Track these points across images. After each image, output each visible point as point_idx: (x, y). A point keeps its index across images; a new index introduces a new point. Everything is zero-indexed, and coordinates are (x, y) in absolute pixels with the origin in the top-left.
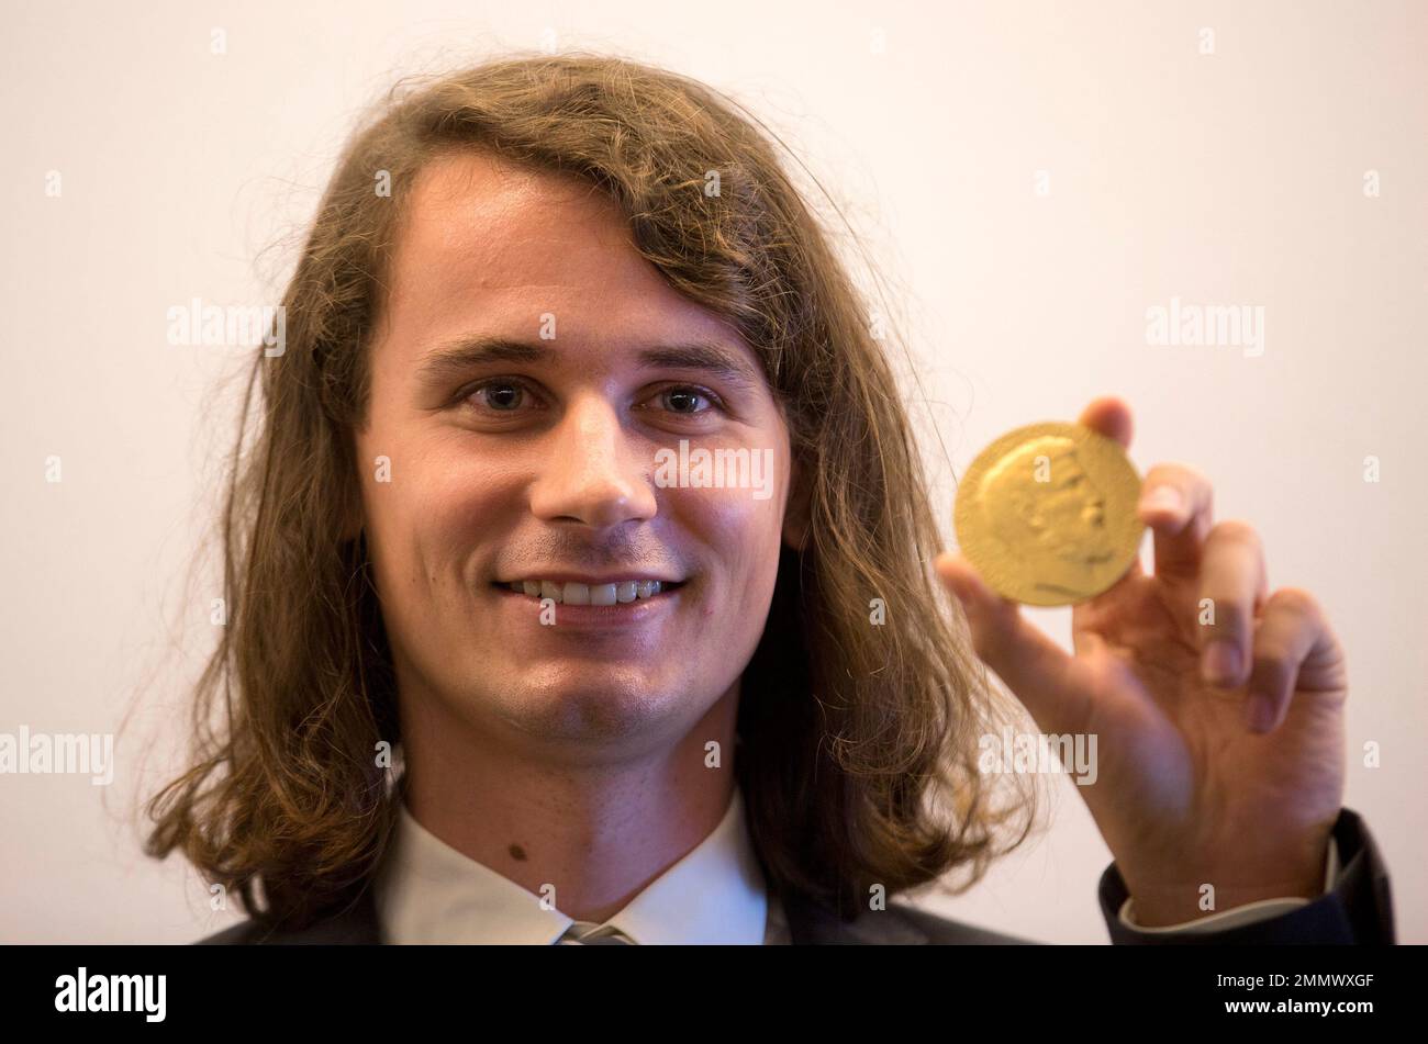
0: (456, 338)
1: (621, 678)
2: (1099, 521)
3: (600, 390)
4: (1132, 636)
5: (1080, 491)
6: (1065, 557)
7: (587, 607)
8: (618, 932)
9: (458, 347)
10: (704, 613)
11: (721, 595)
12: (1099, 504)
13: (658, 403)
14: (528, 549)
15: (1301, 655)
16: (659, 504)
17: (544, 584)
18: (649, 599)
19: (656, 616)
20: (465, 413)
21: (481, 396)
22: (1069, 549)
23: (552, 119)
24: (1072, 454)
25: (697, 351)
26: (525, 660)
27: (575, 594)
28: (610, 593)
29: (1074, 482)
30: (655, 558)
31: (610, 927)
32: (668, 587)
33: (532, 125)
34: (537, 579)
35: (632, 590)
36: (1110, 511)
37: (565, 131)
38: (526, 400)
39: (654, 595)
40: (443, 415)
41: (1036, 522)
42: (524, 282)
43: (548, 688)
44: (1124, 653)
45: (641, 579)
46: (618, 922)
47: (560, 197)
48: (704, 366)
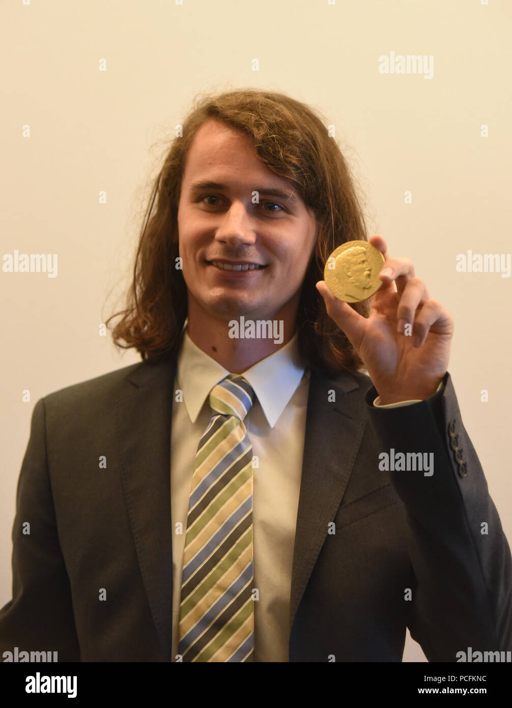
0: (199, 180)
1: (240, 295)
2: (369, 276)
3: (241, 200)
4: (386, 311)
5: (364, 266)
6: (356, 286)
7: (231, 271)
8: (243, 378)
9: (199, 183)
10: (272, 277)
11: (279, 270)
12: (370, 270)
13: (263, 207)
14: (214, 251)
15: (431, 323)
16: (257, 240)
17: (219, 263)
18: (252, 270)
19: (255, 276)
20: (201, 205)
21: (206, 200)
22: (358, 284)
23: (236, 111)
24: (365, 253)
25: (275, 190)
26: (211, 287)
27: (227, 267)
28: (239, 267)
29: (363, 262)
30: (255, 256)
31: (241, 376)
32: (261, 267)
33: (230, 113)
34: (217, 261)
35: (247, 267)
36: (373, 273)
37: (240, 116)
38: (220, 202)
39: (255, 269)
40: (195, 205)
41: (349, 274)
42: (220, 164)
43: (217, 296)
44: (382, 316)
45: (250, 264)
46: (244, 375)
47: (236, 137)
48: (277, 196)
